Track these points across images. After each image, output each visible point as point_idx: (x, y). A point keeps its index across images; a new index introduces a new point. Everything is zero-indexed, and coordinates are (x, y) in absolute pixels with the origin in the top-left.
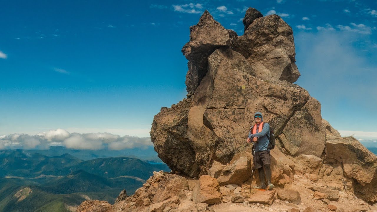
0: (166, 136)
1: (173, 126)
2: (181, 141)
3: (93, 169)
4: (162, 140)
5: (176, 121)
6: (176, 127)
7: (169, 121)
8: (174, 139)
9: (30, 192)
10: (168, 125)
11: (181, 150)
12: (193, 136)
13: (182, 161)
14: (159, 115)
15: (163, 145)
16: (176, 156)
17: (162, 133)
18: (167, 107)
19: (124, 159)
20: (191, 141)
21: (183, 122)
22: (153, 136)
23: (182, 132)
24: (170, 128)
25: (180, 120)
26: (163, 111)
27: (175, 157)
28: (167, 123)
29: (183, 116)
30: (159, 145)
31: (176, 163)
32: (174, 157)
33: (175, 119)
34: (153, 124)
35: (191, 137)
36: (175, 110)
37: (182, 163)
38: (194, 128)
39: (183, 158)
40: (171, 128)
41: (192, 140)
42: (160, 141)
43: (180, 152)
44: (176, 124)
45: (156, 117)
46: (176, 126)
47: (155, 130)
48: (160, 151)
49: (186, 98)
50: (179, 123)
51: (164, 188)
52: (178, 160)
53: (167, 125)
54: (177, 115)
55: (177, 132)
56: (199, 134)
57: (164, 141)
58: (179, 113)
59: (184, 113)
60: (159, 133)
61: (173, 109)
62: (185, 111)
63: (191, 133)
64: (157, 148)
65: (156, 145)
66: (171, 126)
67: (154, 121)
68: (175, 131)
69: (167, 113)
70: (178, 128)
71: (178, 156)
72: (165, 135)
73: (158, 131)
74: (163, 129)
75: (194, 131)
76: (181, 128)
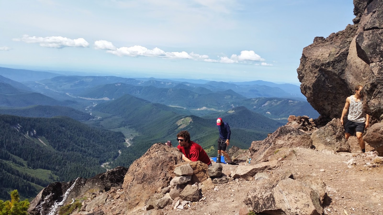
0: (316, 75)
1: (327, 62)
2: (337, 83)
3: (255, 107)
4: (311, 79)
5: (333, 55)
6: (333, 64)
7: (322, 56)
8: (329, 80)
9: (191, 122)
10: (321, 61)
11: (338, 96)
12: (353, 77)
13: (338, 109)
14: (310, 47)
15: (311, 86)
16: (330, 102)
17: (311, 71)
18: (323, 37)
19: (290, 101)
20: (349, 83)
21: (343, 57)
22: (300, 74)
23: (340, 71)
24: (323, 65)
25: (338, 54)
26: (317, 41)
27: (329, 104)
28: (319, 58)
29: (344, 49)
30: (306, 86)
31: (329, 112)
32: (326, 103)
33: (332, 53)
34: (302, 58)
35: (350, 78)
36: (333, 41)
37: (337, 113)
38: (355, 65)
39: (339, 106)
40: (325, 65)
41: (351, 82)
42: (308, 81)
43: (335, 98)
44: (332, 60)
45: (306, 49)
46: (332, 62)
47: (303, 66)
48: (307, 93)
49: (352, 23)
50: (337, 59)
51: (270, 144)
52: (332, 108)
53: (319, 60)
54: (335, 48)
55: (333, 71)
56: (362, 73)
57: (313, 81)
58: (338, 44)
59: (346, 44)
60: (308, 71)
61: (331, 40)
62: (348, 42)
63: (350, 71)
64: (304, 89)
65: (303, 85)
66: (324, 62)
67: (303, 54)
68: (330, 69)
69: (322, 44)
70: (334, 64)
71: (332, 103)
72: (315, 73)
73: (307, 68)
74: (313, 66)
75: (355, 69)
76: (339, 66)
